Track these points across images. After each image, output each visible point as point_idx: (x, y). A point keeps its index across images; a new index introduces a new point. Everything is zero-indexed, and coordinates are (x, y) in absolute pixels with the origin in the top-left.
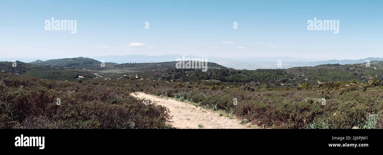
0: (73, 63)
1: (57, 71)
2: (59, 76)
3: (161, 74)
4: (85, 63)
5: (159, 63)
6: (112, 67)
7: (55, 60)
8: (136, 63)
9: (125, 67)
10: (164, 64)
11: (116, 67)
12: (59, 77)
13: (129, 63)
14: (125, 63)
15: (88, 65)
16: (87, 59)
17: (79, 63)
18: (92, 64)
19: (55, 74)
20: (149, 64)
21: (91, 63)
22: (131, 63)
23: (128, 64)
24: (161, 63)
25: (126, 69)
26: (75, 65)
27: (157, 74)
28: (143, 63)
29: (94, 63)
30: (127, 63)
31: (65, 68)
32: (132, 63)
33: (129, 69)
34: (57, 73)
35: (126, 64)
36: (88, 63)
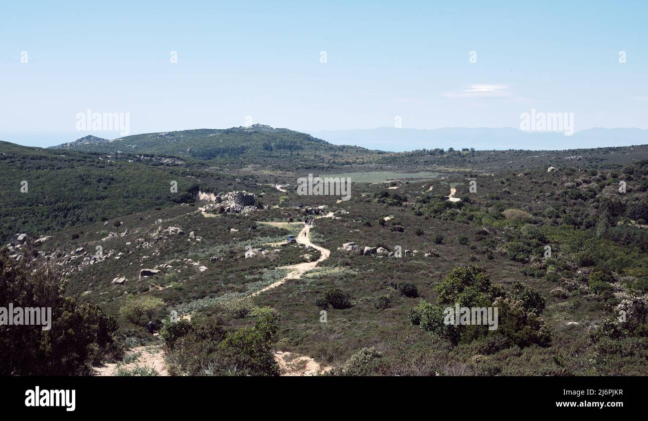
0: (222, 146)
1: (102, 172)
2: (105, 194)
3: (594, 185)
4: (267, 148)
5: (574, 152)
6: (371, 162)
7: (156, 135)
8: (473, 151)
9: (426, 163)
10: (601, 156)
11: (388, 163)
12: (103, 198)
13: (446, 149)
14: (430, 147)
15: (275, 153)
16: (284, 131)
17: (243, 148)
18: (295, 153)
19: (87, 183)
20: (528, 153)
21: (290, 148)
22: (451, 150)
23: (442, 152)
24: (585, 151)
25: (427, 171)
26: (226, 155)
27: (569, 184)
28: (503, 152)
29: (302, 149)
30: (437, 150)
31: (165, 161)
32: (458, 148)
33: (439, 171)
34: (99, 181)
35: (432, 153)
36: (279, 147)
